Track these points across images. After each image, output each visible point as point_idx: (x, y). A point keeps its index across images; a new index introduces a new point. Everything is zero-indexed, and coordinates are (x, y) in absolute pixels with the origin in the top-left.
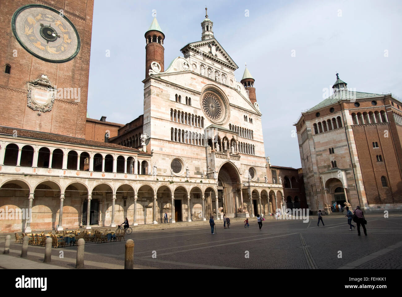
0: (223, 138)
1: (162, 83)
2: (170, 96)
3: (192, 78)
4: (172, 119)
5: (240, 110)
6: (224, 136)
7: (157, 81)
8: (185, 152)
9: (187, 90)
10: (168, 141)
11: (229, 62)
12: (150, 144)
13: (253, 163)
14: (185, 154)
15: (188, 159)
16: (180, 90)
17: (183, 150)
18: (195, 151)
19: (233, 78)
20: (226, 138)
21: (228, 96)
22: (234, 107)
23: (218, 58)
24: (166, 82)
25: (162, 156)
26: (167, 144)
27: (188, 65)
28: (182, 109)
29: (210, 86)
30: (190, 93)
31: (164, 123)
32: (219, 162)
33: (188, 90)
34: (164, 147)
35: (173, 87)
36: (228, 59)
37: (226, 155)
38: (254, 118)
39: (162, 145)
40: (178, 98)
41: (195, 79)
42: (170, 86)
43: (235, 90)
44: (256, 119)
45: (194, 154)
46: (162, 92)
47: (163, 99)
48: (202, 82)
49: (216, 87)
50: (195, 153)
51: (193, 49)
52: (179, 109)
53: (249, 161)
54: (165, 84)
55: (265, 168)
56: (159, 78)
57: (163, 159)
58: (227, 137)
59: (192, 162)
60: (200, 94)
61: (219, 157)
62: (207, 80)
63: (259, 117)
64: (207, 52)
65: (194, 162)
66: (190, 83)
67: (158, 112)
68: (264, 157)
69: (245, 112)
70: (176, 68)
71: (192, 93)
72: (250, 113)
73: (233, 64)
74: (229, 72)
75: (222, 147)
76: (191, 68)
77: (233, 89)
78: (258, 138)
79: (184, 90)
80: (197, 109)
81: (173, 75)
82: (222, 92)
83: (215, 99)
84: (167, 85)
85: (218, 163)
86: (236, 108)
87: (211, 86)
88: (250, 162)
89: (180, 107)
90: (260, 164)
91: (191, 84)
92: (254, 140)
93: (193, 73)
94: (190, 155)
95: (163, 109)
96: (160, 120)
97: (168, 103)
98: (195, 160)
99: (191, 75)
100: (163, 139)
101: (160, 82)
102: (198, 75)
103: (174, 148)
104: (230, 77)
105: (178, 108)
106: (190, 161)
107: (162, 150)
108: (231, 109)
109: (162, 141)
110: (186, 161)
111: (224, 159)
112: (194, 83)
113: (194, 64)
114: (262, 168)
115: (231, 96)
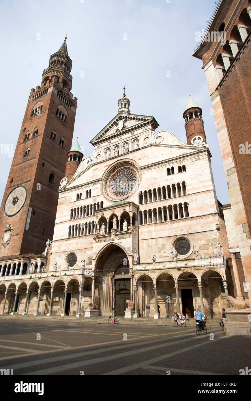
0: (109, 217)
1: (67, 192)
2: (72, 199)
3: (94, 170)
4: (72, 218)
5: (159, 166)
6: (110, 215)
7: (62, 193)
8: (80, 244)
9: (86, 185)
10: (65, 239)
11: (142, 120)
12: (52, 246)
13: (182, 230)
14: (79, 246)
15: (81, 251)
16: (81, 188)
17: (78, 243)
18: (89, 240)
19: (149, 133)
20: (113, 216)
21: (139, 159)
22: (148, 167)
23: (128, 127)
24: (69, 189)
25: (59, 254)
26: (64, 242)
27: (91, 160)
28: (81, 205)
29: (114, 164)
30: (91, 185)
31: (64, 224)
32: (99, 247)
33: (88, 184)
34: (61, 245)
35: (75, 189)
36: (139, 119)
37: (110, 236)
38: (190, 161)
39: (60, 244)
40: (79, 197)
41: (97, 169)
42: (73, 190)
43: (152, 145)
44: (196, 160)
45: (88, 244)
46: (66, 199)
47: (66, 205)
48: (105, 167)
49: (123, 160)
50: (89, 242)
51: (96, 143)
52: (79, 205)
53: (173, 230)
54: (69, 191)
55: (216, 231)
56: (65, 189)
57: (60, 256)
58: (116, 213)
59: (85, 252)
60: (101, 180)
61: (100, 241)
62: (111, 160)
63: (201, 154)
64: (114, 132)
65: (87, 252)
66: (91, 176)
67: (61, 217)
68: (211, 214)
69: (170, 162)
70: (79, 171)
71: (92, 184)
72: (180, 160)
73: (146, 119)
74: (142, 131)
75: (108, 228)
76: (94, 162)
77: (149, 147)
78: (197, 188)
79: (84, 186)
80: (96, 197)
81: (76, 179)
82: (130, 161)
83: (128, 171)
84: (70, 190)
85: (97, 249)
86: (151, 168)
87: (116, 163)
88: (178, 229)
89: (79, 204)
90: (202, 227)
91: (93, 176)
92: (187, 194)
93: (97, 164)
94: (84, 246)
95: (65, 213)
96: (62, 223)
97: (70, 206)
98: (89, 250)
99: (94, 167)
100: (62, 239)
101: (65, 192)
102: (100, 163)
103: (69, 244)
104: (144, 135)
105: (77, 206)
106: (83, 252)
107: (59, 249)
108: (143, 173)
109: (60, 241)
110: (79, 253)
111: (105, 242)
112: (97, 172)
113: (98, 155)
114: (208, 233)
115: (144, 158)
